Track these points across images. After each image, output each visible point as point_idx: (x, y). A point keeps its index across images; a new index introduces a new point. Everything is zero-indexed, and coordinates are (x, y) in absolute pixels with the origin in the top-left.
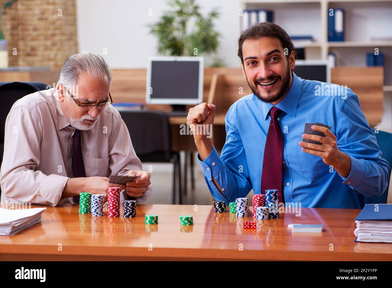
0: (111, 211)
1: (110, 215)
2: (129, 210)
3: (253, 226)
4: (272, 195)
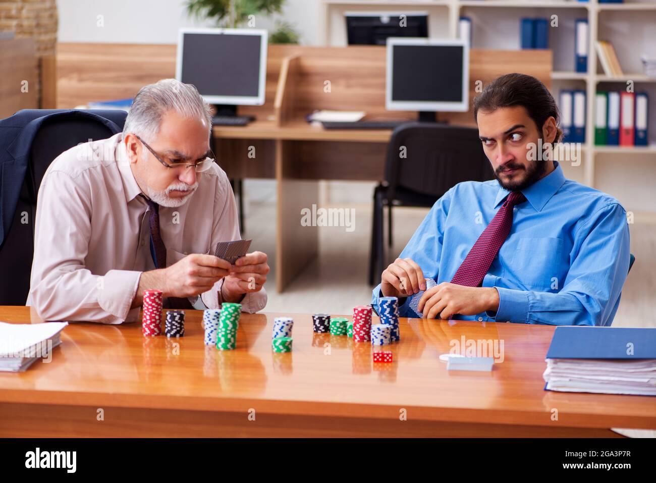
1: (147, 333)
2: (176, 326)
3: (388, 358)
4: (385, 306)
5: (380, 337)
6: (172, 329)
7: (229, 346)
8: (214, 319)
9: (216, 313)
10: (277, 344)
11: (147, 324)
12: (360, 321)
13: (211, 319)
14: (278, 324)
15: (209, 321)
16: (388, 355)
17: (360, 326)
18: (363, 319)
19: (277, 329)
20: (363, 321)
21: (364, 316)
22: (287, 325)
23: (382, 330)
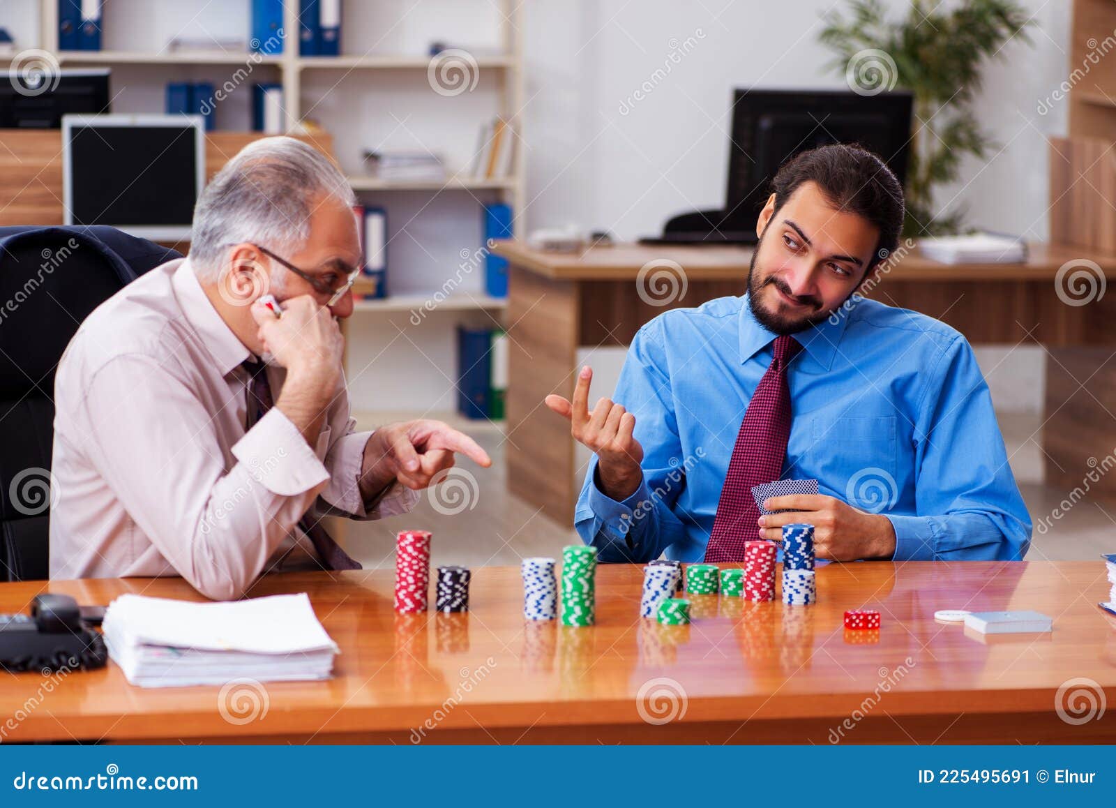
0: (410, 595)
1: (407, 608)
2: (461, 592)
3: (873, 621)
4: (798, 539)
5: (804, 591)
6: (454, 599)
7: (588, 619)
8: (546, 575)
9: (549, 564)
10: (670, 611)
11: (408, 592)
12: (763, 566)
13: (540, 575)
14: (658, 578)
15: (538, 578)
16: (873, 616)
17: (762, 574)
18: (768, 563)
19: (656, 585)
20: (768, 566)
21: (769, 558)
22: (674, 577)
23: (807, 579)
